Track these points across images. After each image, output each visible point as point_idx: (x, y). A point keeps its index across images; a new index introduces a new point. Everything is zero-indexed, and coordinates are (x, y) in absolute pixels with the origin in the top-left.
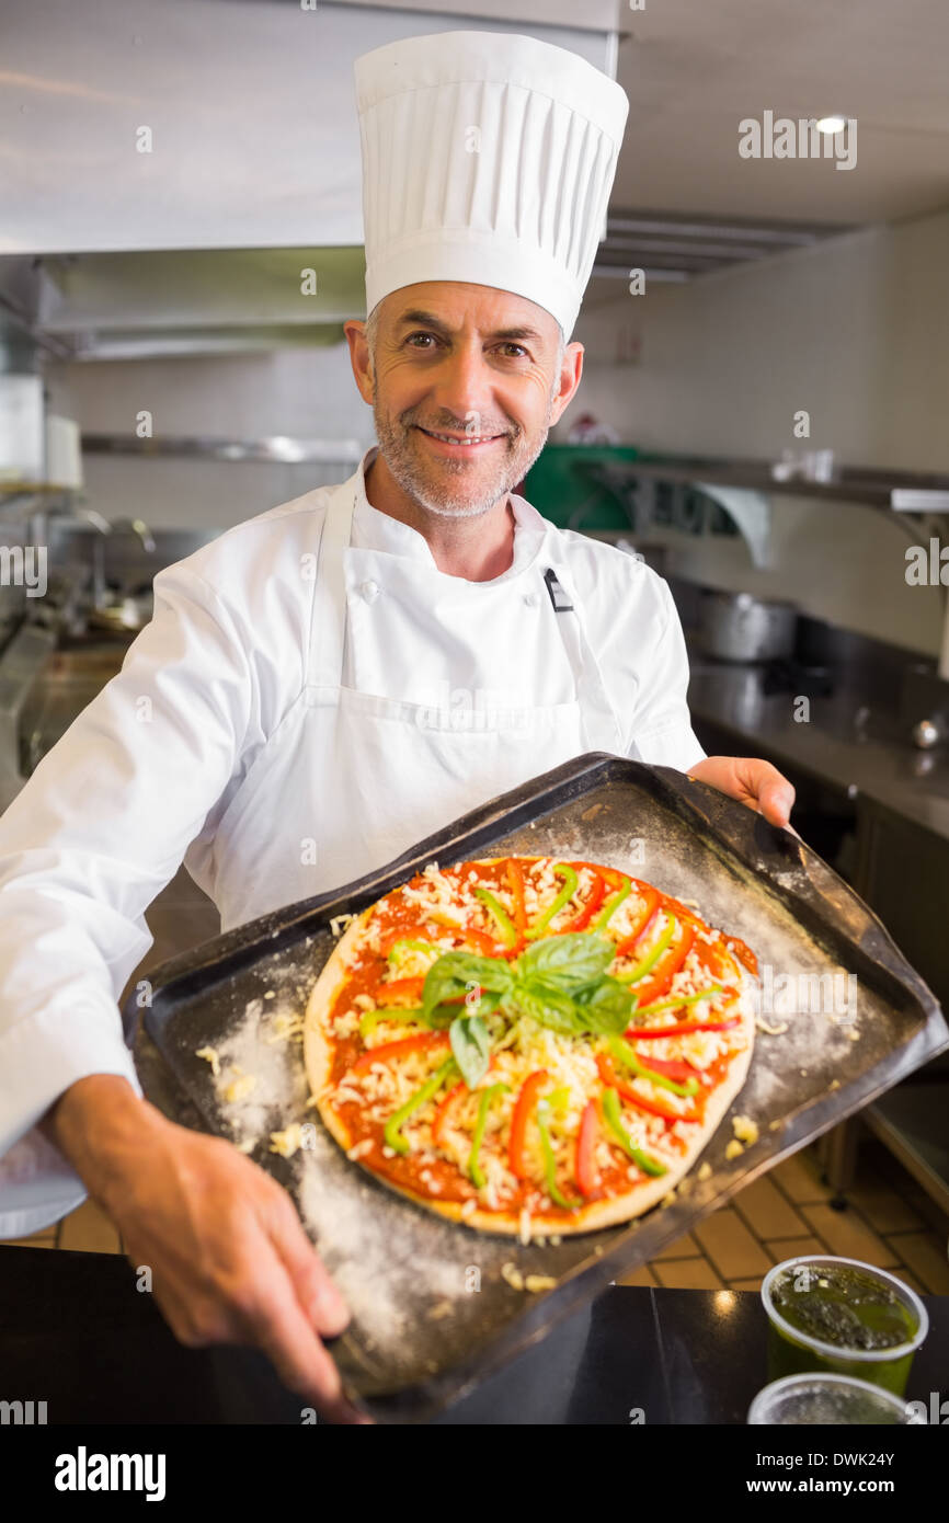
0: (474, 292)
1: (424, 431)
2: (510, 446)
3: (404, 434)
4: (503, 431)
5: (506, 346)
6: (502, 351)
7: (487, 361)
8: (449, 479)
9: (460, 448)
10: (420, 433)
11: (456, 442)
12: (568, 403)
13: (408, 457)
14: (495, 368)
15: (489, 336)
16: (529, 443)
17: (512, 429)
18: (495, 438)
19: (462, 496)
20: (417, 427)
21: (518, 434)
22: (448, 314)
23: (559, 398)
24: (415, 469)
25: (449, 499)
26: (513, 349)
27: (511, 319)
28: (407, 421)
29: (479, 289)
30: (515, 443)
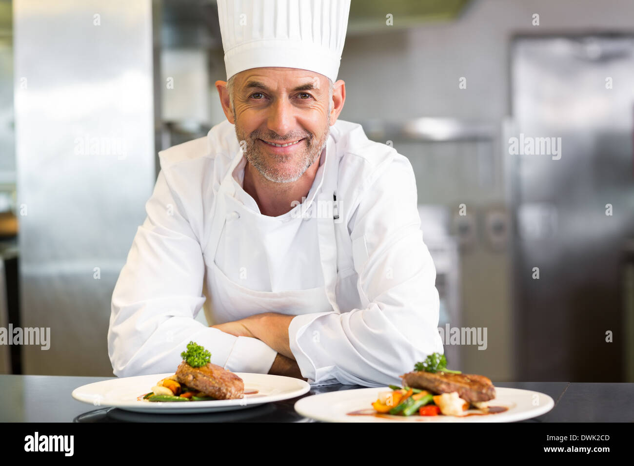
0: (282, 71)
1: (263, 141)
2: (309, 144)
3: (252, 143)
4: (304, 137)
5: (301, 94)
6: (299, 96)
7: (292, 103)
8: (279, 165)
9: (282, 149)
10: (261, 142)
11: (280, 146)
12: (340, 111)
13: (255, 154)
14: (296, 106)
15: (292, 91)
16: (319, 141)
17: (308, 135)
18: (299, 141)
19: (286, 174)
20: (259, 139)
21: (311, 137)
22: (269, 82)
23: (335, 110)
24: (260, 160)
25: (279, 175)
26: (305, 96)
27: (303, 81)
28: (254, 137)
29: (285, 69)
30: (311, 142)
